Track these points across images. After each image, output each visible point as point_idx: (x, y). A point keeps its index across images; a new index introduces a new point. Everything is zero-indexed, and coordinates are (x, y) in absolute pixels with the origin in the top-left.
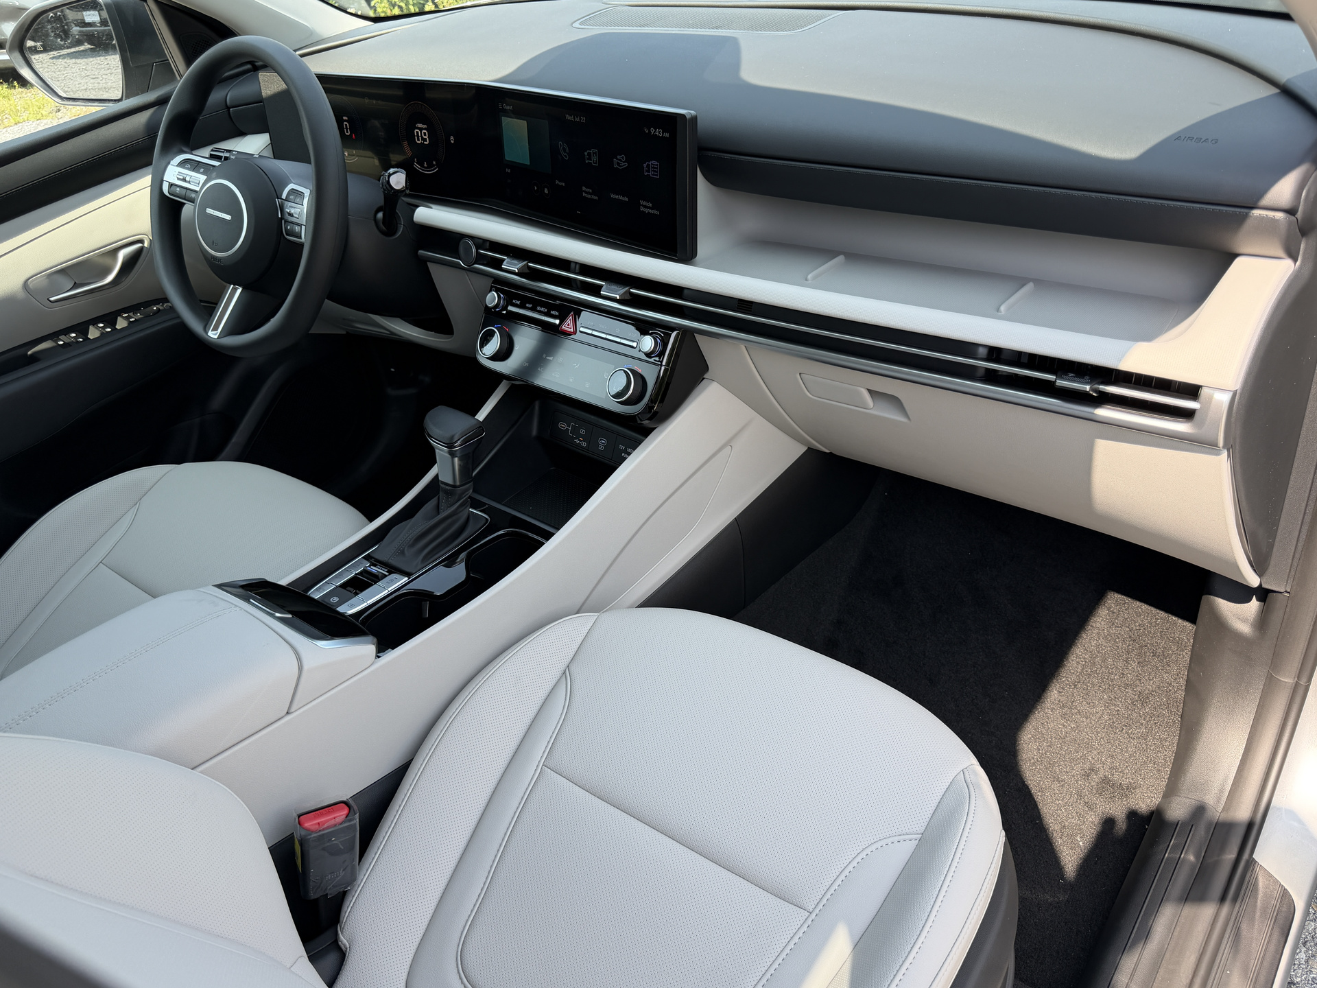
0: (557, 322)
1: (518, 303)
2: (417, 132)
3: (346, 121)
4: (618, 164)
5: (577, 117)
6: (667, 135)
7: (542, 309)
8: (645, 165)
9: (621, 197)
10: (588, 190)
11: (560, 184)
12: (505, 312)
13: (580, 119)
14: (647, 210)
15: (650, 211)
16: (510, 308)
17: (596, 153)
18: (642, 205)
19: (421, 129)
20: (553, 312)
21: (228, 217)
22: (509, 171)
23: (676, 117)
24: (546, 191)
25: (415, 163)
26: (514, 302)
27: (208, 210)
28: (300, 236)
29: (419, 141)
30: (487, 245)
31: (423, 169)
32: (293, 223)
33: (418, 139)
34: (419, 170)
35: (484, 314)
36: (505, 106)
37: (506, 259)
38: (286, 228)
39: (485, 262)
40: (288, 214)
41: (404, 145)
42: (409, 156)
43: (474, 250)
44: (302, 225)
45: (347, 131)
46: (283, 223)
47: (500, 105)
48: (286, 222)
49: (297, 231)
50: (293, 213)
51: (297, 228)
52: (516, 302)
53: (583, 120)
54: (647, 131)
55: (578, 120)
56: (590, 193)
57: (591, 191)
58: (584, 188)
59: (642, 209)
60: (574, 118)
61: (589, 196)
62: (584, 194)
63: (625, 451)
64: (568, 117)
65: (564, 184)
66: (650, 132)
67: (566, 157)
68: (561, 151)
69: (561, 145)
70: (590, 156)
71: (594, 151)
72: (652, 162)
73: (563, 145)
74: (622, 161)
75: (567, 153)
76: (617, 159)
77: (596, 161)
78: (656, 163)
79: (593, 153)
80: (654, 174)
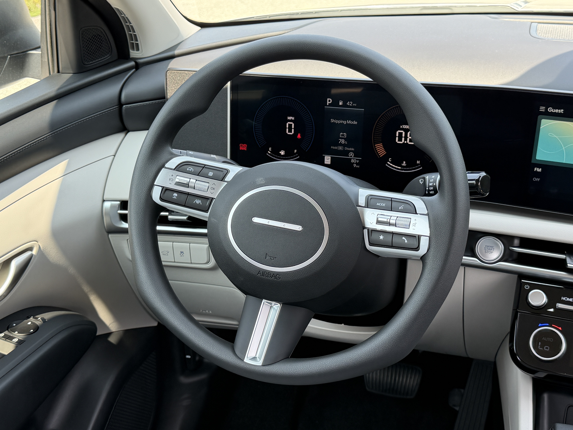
1: (571, 300)
2: (400, 134)
3: (291, 121)
12: (552, 310)
16: (560, 305)
19: (406, 131)
21: (298, 228)
22: (539, 170)
25: (388, 163)
26: (564, 299)
27: (256, 220)
28: (417, 249)
29: (402, 141)
30: (516, 242)
31: (400, 168)
32: (393, 233)
33: (400, 140)
34: (394, 169)
35: (517, 312)
36: (550, 110)
37: (562, 256)
38: (371, 238)
39: (510, 259)
40: (378, 222)
41: (376, 145)
42: (381, 156)
43: (501, 246)
44: (419, 237)
45: (290, 131)
46: (366, 231)
47: (542, 109)
48: (372, 231)
49: (406, 242)
50: (393, 222)
51: (403, 238)
52: (566, 299)
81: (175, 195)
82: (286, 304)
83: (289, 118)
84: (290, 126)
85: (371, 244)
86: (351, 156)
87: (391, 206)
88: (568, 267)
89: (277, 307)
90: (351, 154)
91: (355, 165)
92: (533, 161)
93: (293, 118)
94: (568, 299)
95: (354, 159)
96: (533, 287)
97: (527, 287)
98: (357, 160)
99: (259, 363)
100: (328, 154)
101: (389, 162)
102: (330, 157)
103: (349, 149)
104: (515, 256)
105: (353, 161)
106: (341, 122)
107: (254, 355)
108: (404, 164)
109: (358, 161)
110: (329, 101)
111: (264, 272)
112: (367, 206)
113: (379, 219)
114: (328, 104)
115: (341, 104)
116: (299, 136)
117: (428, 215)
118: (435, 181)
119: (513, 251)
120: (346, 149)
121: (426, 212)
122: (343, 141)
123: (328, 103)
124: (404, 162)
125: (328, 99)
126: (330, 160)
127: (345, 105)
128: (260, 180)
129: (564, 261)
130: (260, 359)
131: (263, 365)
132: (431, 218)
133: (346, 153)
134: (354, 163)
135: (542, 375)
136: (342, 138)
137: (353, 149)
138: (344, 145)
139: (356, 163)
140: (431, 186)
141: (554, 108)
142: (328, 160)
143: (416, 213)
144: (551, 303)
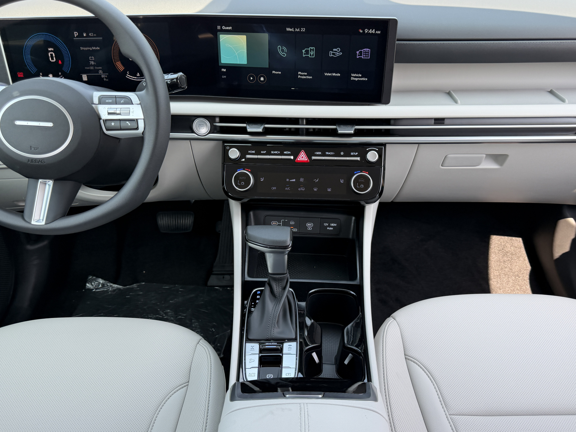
0: (292, 157)
1: (254, 152)
3: (51, 51)
4: (333, 54)
5: (297, 28)
6: (379, 32)
7: (276, 152)
8: (358, 52)
9: (334, 74)
10: (303, 74)
11: (277, 73)
12: (244, 160)
13: (300, 30)
14: (356, 79)
15: (360, 79)
16: (248, 156)
17: (313, 50)
18: (353, 77)
20: (285, 153)
21: (50, 124)
22: (225, 70)
23: (388, 21)
24: (262, 79)
25: (127, 75)
26: (250, 152)
27: (18, 123)
28: (137, 129)
30: (217, 120)
31: (136, 78)
32: (120, 120)
34: (132, 79)
35: (224, 164)
36: (224, 28)
37: (244, 125)
38: (106, 125)
39: (215, 132)
40: (109, 114)
41: (116, 63)
42: (121, 71)
43: (209, 124)
44: (137, 120)
45: (52, 59)
46: (102, 121)
47: (219, 27)
48: (106, 121)
49: (129, 125)
50: (118, 112)
51: (127, 122)
52: (251, 152)
53: (303, 30)
54: (361, 31)
55: (298, 30)
56: (305, 75)
57: (306, 74)
58: (299, 73)
59: (352, 79)
60: (294, 29)
61: (304, 77)
62: (299, 77)
63: (329, 226)
64: (288, 29)
65: (280, 73)
66: (364, 32)
67: (284, 55)
68: (280, 51)
69: (279, 48)
70: (307, 52)
71: (312, 48)
72: (365, 50)
73: (282, 48)
74: (337, 52)
75: (285, 53)
76: (333, 51)
77: (313, 55)
78: (368, 50)
79: (311, 50)
80: (365, 57)
82: (57, 180)
83: (50, 49)
84: (51, 55)
85: (107, 130)
86: (101, 73)
87: (116, 101)
88: (248, 131)
89: (50, 183)
90: (100, 72)
92: (219, 64)
93: (52, 49)
94: (252, 152)
95: (103, 75)
96: (231, 147)
97: (228, 148)
98: (105, 75)
99: (43, 223)
100: (85, 73)
102: (86, 76)
103: (98, 68)
104: (218, 129)
105: (103, 76)
106: (88, 48)
107: (38, 218)
108: (138, 75)
110: (76, 34)
111: (32, 160)
112: (100, 103)
113: (109, 111)
114: (76, 37)
115: (85, 35)
116: (60, 62)
117: (140, 104)
119: (216, 126)
120: (96, 68)
121: (139, 103)
122: (92, 63)
123: (75, 35)
124: (138, 74)
125: (75, 33)
126: (86, 78)
127: (88, 36)
128: (16, 93)
129: (245, 128)
130: (43, 220)
131: (46, 224)
132: (142, 106)
133: (97, 71)
134: (104, 78)
135: (246, 200)
136: (91, 61)
137: (101, 68)
138: (94, 66)
139: (105, 78)
141: (226, 26)
142: (85, 78)
143: (132, 104)
144: (243, 155)
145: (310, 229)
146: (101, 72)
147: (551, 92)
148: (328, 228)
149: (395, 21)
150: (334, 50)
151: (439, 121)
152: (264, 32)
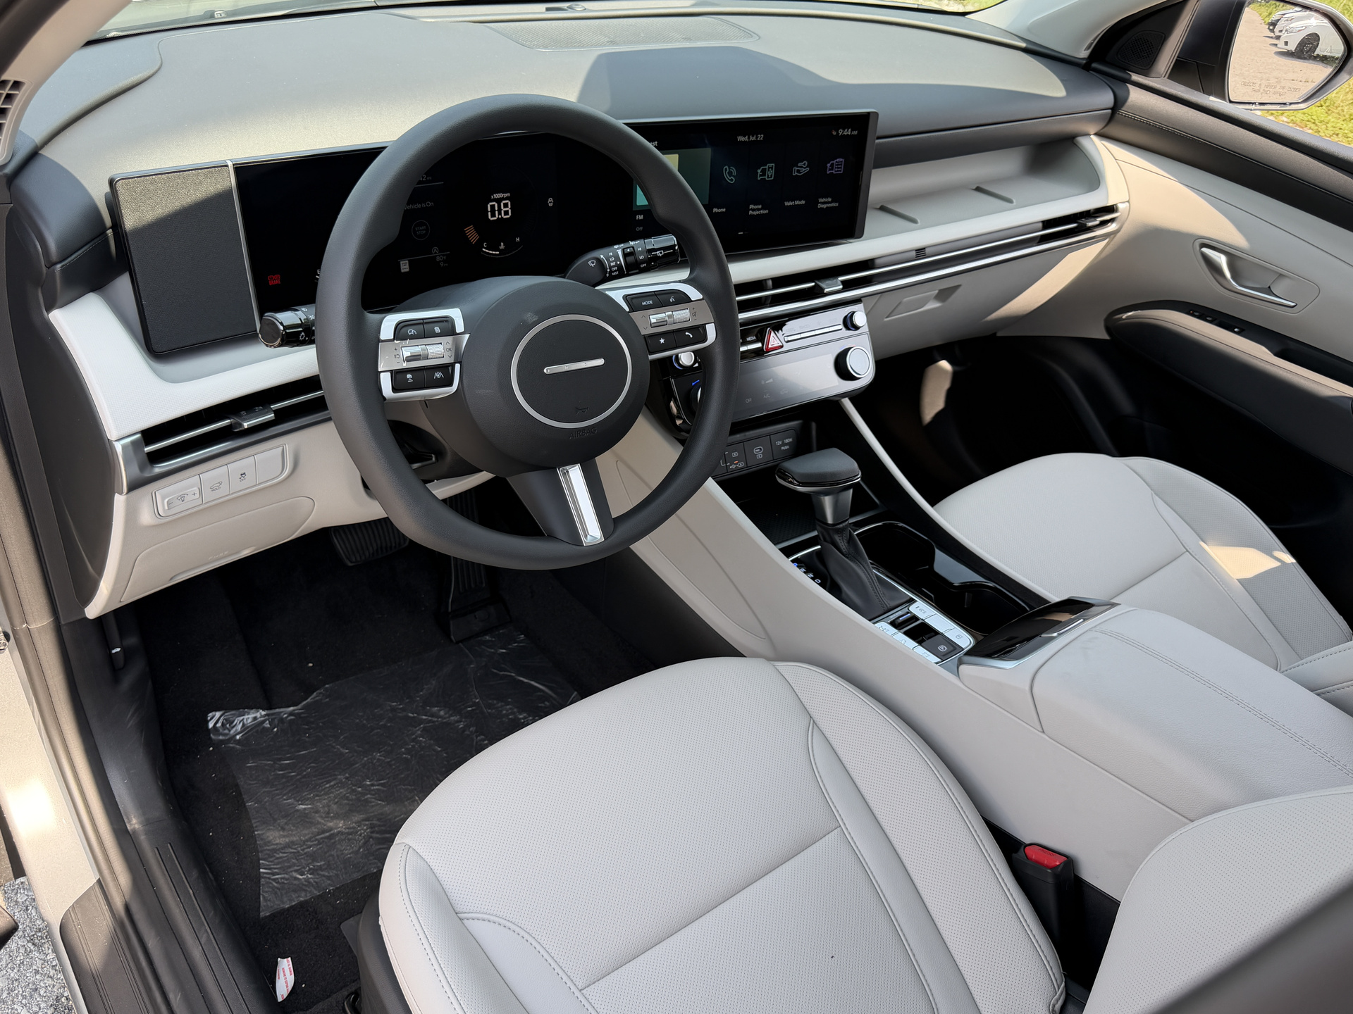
0: (760, 345)
2: (493, 207)
4: (798, 171)
5: (753, 136)
6: (855, 133)
8: (828, 165)
9: (797, 202)
10: (756, 207)
11: (720, 210)
13: (757, 137)
14: (825, 206)
15: (829, 205)
17: (772, 168)
18: (821, 203)
19: (499, 201)
20: (749, 339)
21: (601, 362)
22: (641, 217)
23: (868, 115)
25: (483, 249)
27: (549, 370)
28: (705, 340)
29: (495, 216)
31: (498, 253)
32: (673, 332)
33: (493, 215)
34: (491, 256)
38: (650, 345)
40: (654, 324)
41: (464, 230)
42: (473, 243)
44: (703, 325)
48: (649, 338)
49: (691, 336)
51: (687, 333)
53: (761, 137)
54: (834, 133)
55: (754, 138)
56: (758, 209)
57: (760, 207)
58: (751, 206)
59: (820, 206)
60: (749, 138)
61: (757, 212)
62: (751, 212)
63: (784, 444)
64: (741, 139)
65: (724, 210)
66: (838, 133)
67: (732, 180)
68: (726, 175)
69: (726, 169)
70: (764, 172)
71: (771, 165)
72: (837, 160)
73: (729, 169)
74: (802, 168)
75: (734, 176)
76: (798, 167)
77: (771, 177)
78: (841, 160)
79: (769, 168)
80: (838, 171)
81: (409, 376)
85: (652, 353)
86: (436, 253)
87: (661, 301)
89: (580, 470)
91: (442, 264)
92: (634, 209)
95: (439, 256)
98: (443, 255)
100: (403, 258)
101: (485, 248)
102: (407, 261)
105: (438, 259)
108: (502, 247)
109: (445, 258)
111: (577, 432)
113: (653, 320)
118: (617, 258)
126: (407, 266)
133: (428, 250)
134: (440, 261)
137: (437, 242)
139: (444, 261)
140: (614, 266)
142: (403, 267)
145: (760, 456)
146: (435, 250)
147: (978, 189)
148: (782, 448)
149: (876, 114)
150: (800, 165)
151: (921, 252)
152: (705, 146)
